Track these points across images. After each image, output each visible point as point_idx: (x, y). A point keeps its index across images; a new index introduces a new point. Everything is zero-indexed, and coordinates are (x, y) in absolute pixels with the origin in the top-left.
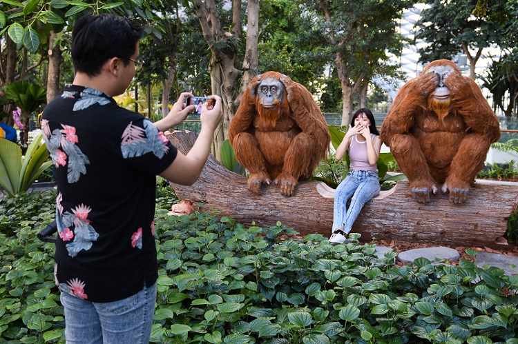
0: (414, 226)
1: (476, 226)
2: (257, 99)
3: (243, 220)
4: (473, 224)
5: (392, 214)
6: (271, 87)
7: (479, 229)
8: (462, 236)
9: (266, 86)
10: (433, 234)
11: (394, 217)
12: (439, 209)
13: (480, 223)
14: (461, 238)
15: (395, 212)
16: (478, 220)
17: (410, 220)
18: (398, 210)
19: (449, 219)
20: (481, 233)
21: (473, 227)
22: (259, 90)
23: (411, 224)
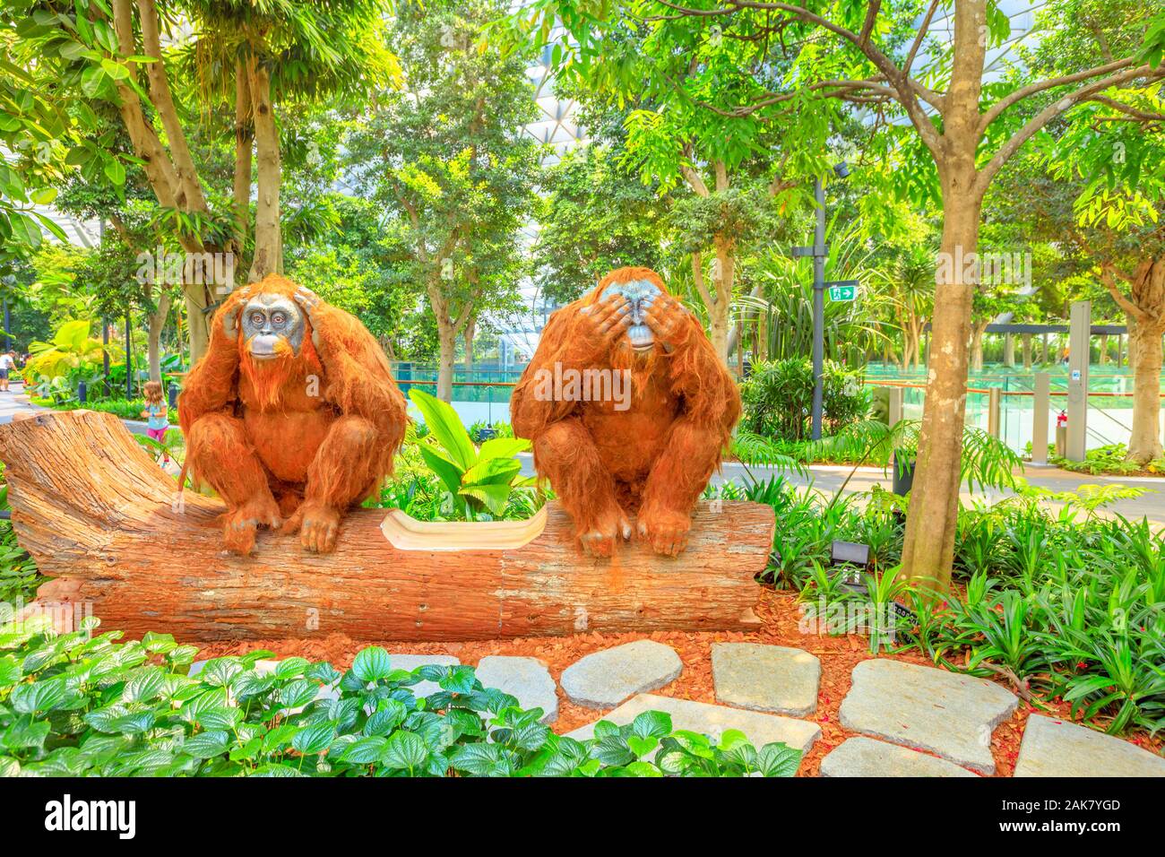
0: (587, 600)
1: (704, 591)
2: (240, 340)
3: (213, 614)
4: (698, 589)
5: (541, 579)
6: (273, 313)
7: (710, 597)
8: (680, 614)
9: (259, 311)
10: (624, 614)
11: (544, 585)
12: (635, 563)
13: (710, 586)
14: (676, 617)
15: (548, 574)
16: (707, 581)
17: (577, 589)
18: (553, 569)
19: (654, 582)
20: (713, 605)
21: (698, 595)
22: (245, 320)
23: (582, 596)
